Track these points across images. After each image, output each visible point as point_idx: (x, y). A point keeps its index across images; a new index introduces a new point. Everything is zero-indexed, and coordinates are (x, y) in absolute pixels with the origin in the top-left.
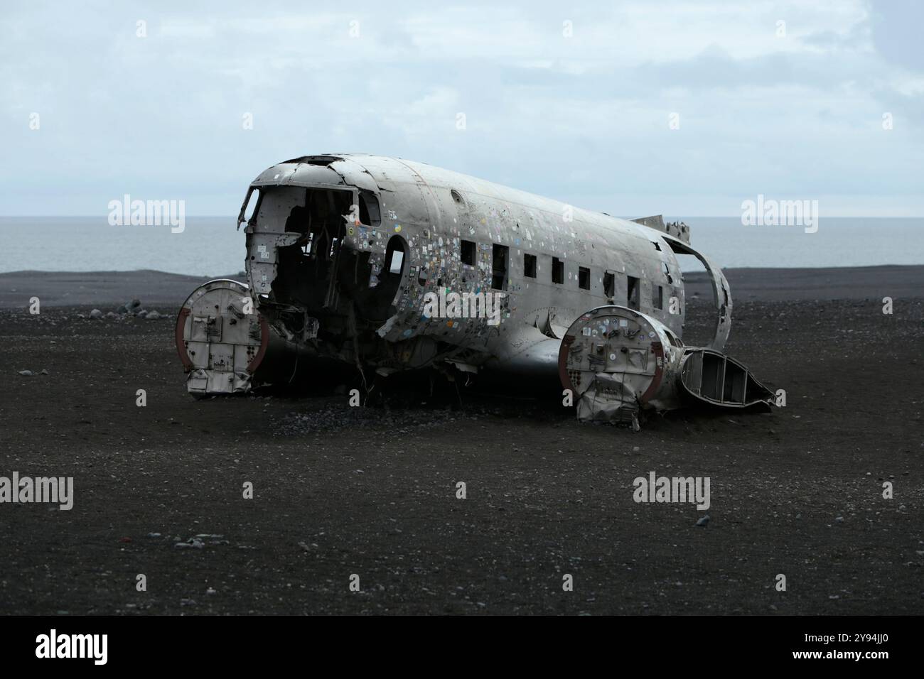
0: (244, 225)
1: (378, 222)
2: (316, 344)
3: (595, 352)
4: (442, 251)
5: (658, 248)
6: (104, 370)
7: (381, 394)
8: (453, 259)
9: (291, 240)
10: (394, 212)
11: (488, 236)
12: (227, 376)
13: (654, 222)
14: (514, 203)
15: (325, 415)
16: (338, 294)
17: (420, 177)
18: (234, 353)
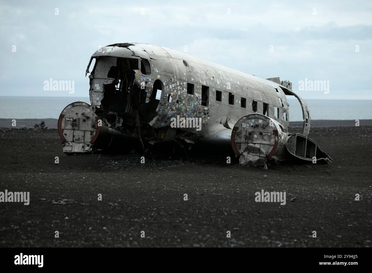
0: (89, 74)
1: (149, 73)
2: (122, 129)
3: (247, 134)
4: (179, 87)
5: (277, 91)
6: (26, 146)
7: (151, 153)
8: (184, 91)
9: (110, 81)
10: (157, 69)
11: (199, 82)
12: (81, 145)
13: (276, 80)
14: (212, 68)
15: (125, 161)
16: (131, 107)
17: (169, 54)
18: (84, 134)
